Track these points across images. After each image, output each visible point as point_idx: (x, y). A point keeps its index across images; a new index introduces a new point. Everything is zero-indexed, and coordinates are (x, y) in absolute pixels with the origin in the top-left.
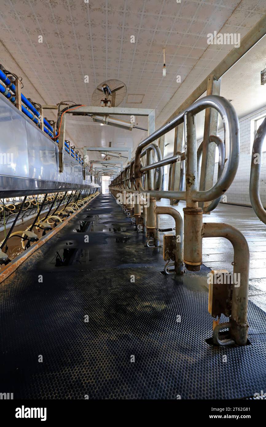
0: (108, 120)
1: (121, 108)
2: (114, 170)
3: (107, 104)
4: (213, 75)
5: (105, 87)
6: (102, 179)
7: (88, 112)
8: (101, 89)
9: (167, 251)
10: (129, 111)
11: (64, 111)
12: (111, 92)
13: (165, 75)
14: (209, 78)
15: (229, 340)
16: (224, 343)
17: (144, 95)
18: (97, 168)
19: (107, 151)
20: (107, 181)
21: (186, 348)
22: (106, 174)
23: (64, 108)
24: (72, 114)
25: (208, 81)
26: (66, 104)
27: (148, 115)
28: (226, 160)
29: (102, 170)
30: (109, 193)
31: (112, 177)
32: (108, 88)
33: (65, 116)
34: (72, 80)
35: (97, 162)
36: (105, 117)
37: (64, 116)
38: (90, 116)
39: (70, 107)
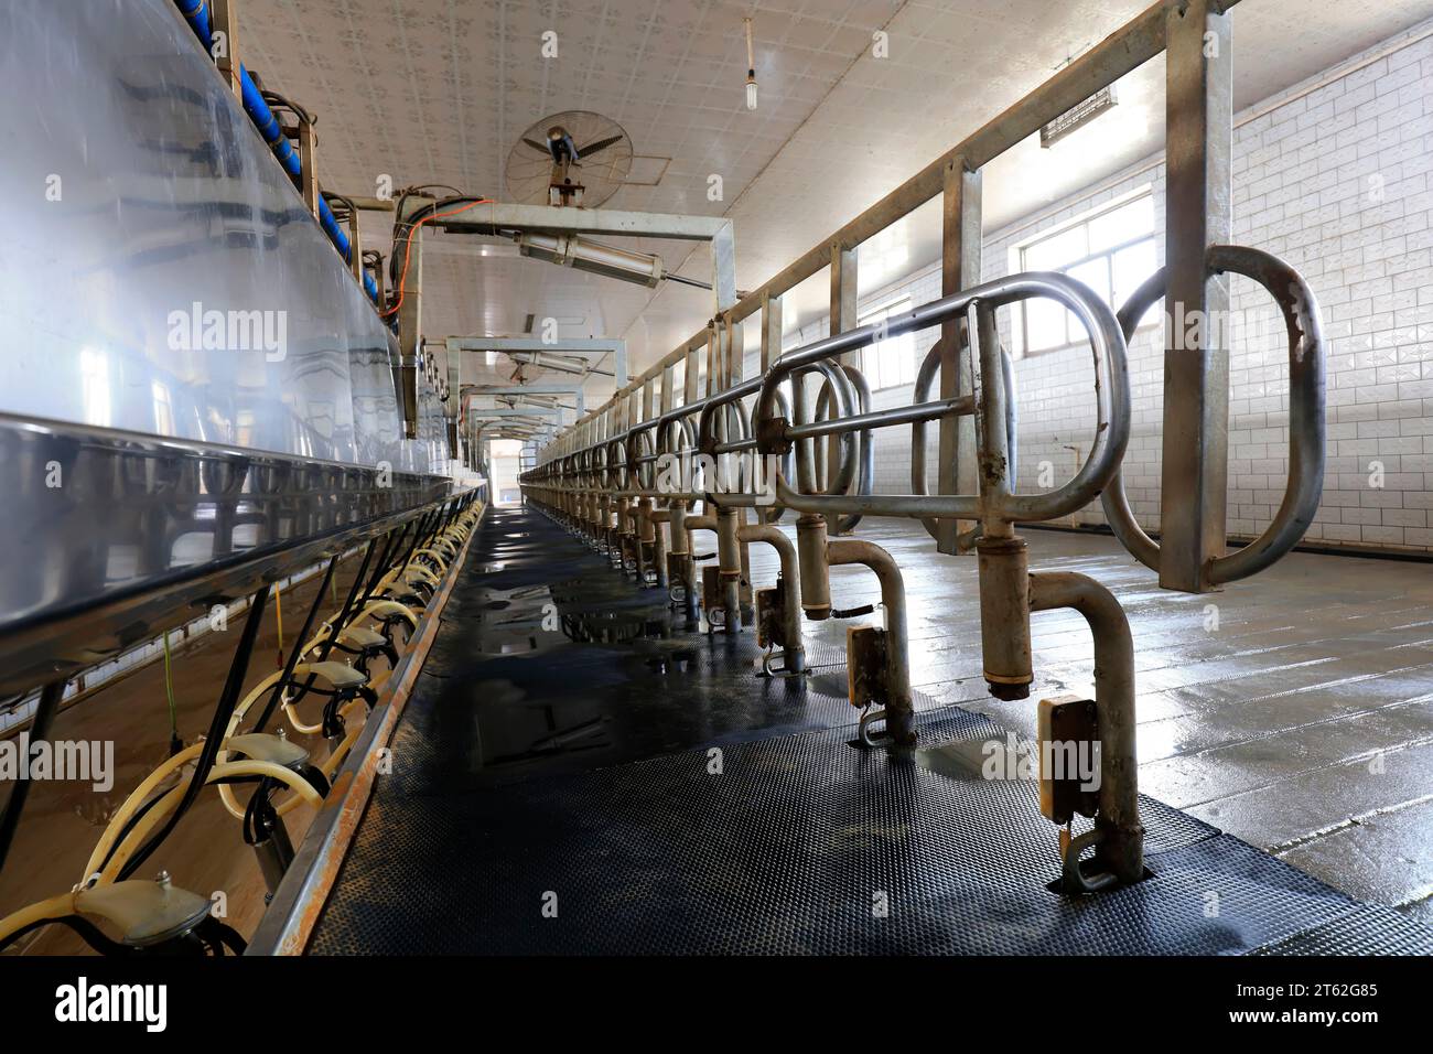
0: (577, 251)
1: (619, 212)
2: (546, 418)
3: (570, 197)
4: (961, 157)
5: (556, 137)
6: (489, 452)
7: (506, 223)
8: (543, 144)
9: (862, 678)
10: (649, 223)
11: (416, 216)
12: (578, 153)
13: (755, 105)
14: (949, 164)
15: (1100, 876)
16: (1093, 883)
17: (670, 159)
18: (478, 413)
19: (536, 352)
20: (512, 457)
21: (1009, 911)
22: (508, 433)
23: (418, 208)
24: (442, 229)
25: (947, 171)
26: (425, 195)
27: (709, 238)
28: (1105, 425)
29: (500, 418)
30: (523, 504)
31: (532, 444)
32: (569, 142)
33: (421, 236)
34: (414, 98)
35: (484, 391)
36: (562, 243)
37: (418, 237)
38: (508, 235)
39: (439, 206)
